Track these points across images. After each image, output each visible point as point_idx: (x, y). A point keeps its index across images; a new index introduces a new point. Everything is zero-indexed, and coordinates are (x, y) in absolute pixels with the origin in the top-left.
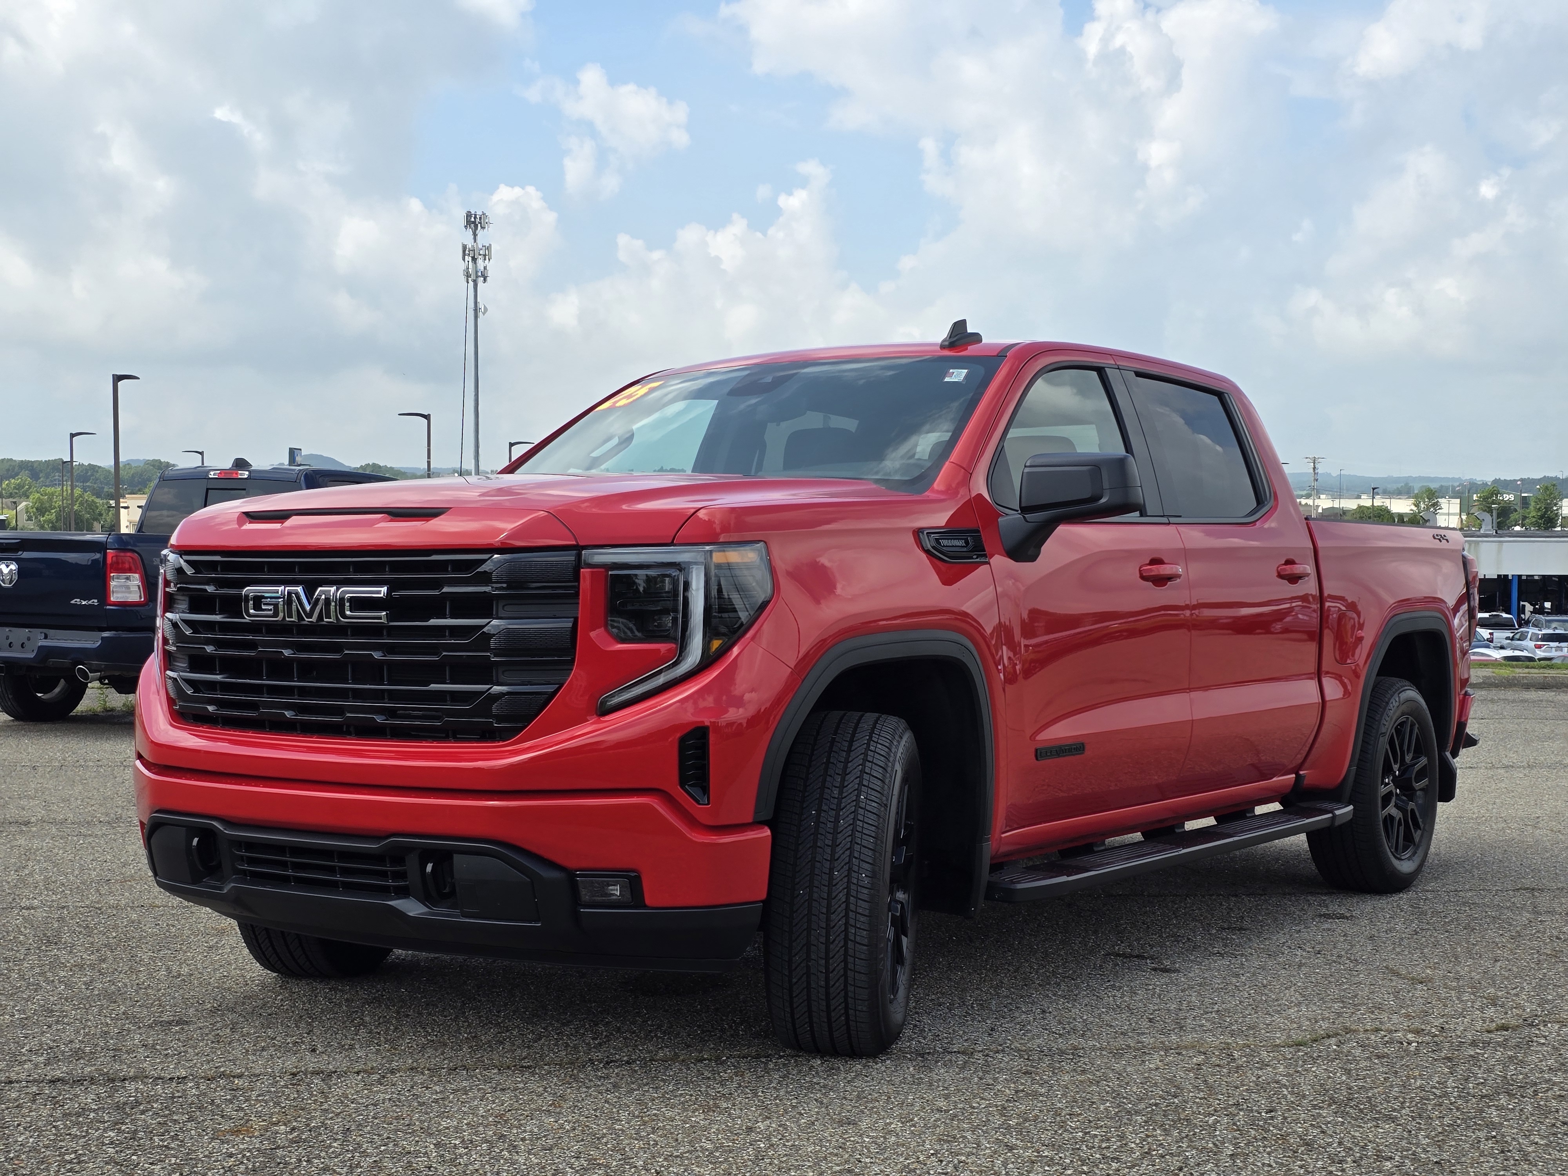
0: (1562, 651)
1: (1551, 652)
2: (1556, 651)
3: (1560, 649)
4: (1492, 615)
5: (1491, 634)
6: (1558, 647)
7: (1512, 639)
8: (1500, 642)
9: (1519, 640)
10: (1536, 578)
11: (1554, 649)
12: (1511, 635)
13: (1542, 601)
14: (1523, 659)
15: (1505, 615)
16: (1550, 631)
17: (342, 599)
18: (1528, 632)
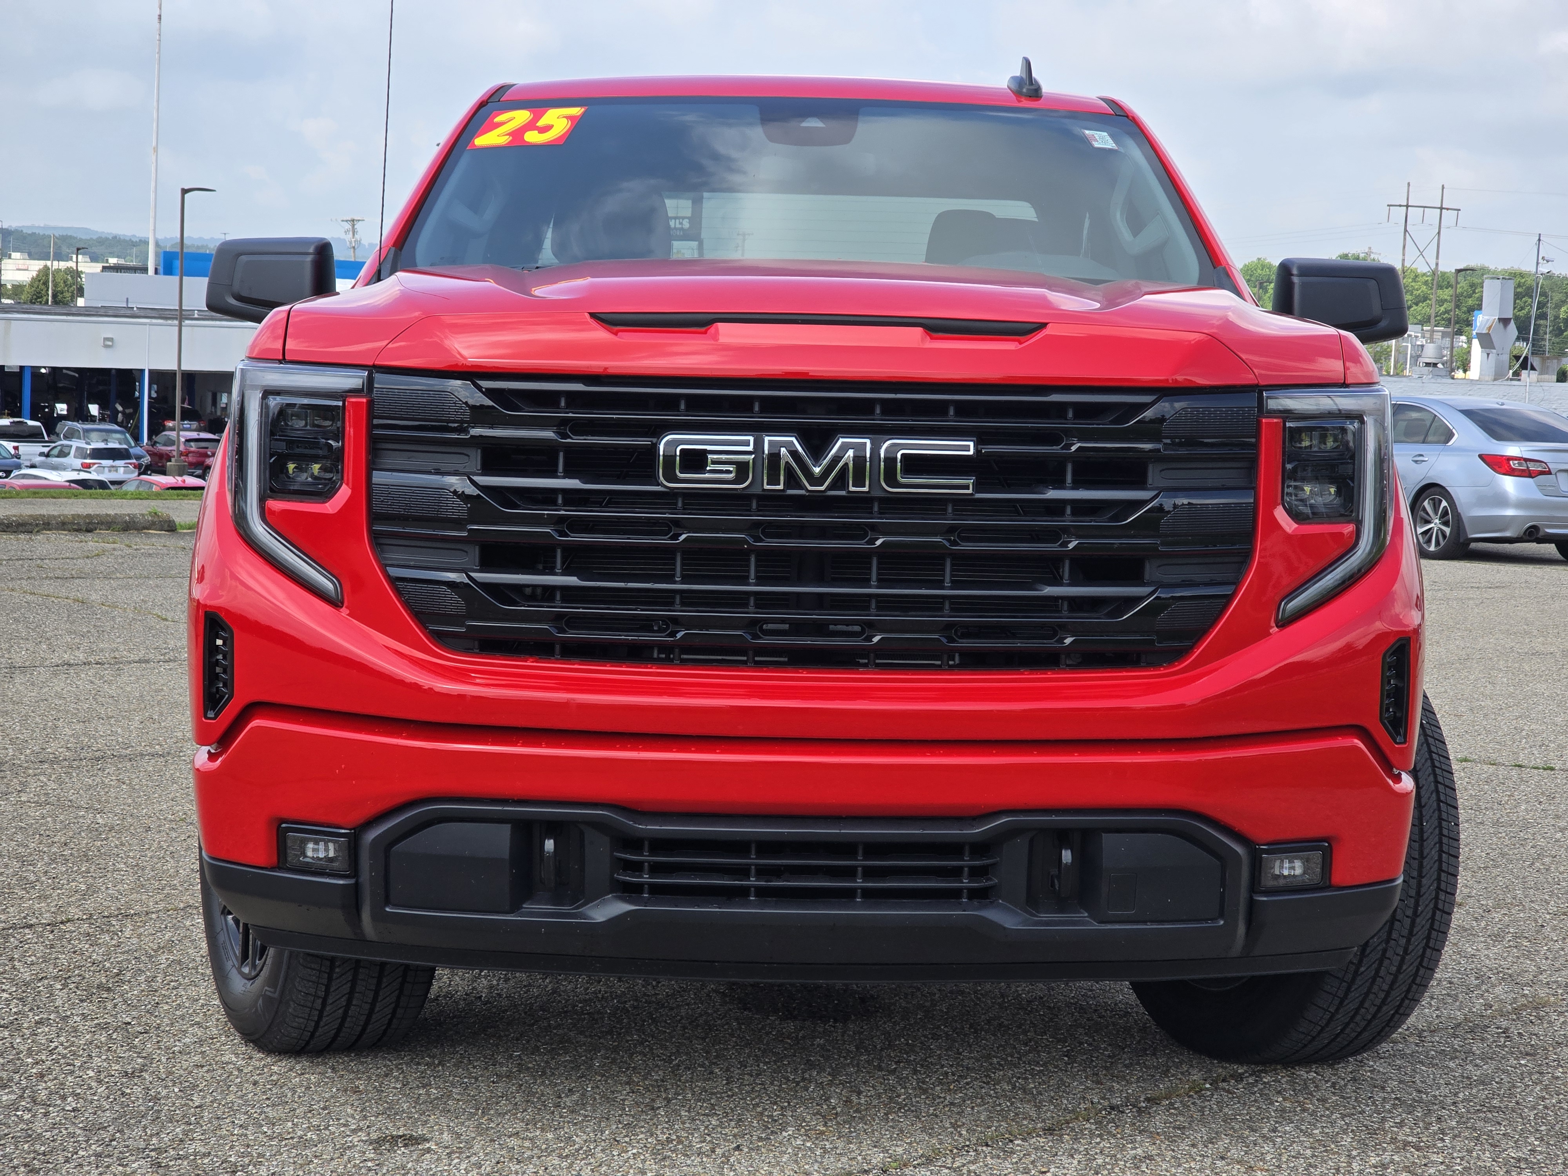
0: (117, 471)
1: (103, 473)
2: (110, 471)
3: (115, 468)
4: (14, 422)
5: (16, 448)
6: (113, 467)
7: (47, 455)
8: (30, 460)
9: (58, 456)
10: (43, 371)
11: (106, 470)
12: (46, 450)
13: (52, 403)
14: (91, 483)
15: (31, 423)
16: (102, 445)
17: (890, 461)
18: (71, 446)
